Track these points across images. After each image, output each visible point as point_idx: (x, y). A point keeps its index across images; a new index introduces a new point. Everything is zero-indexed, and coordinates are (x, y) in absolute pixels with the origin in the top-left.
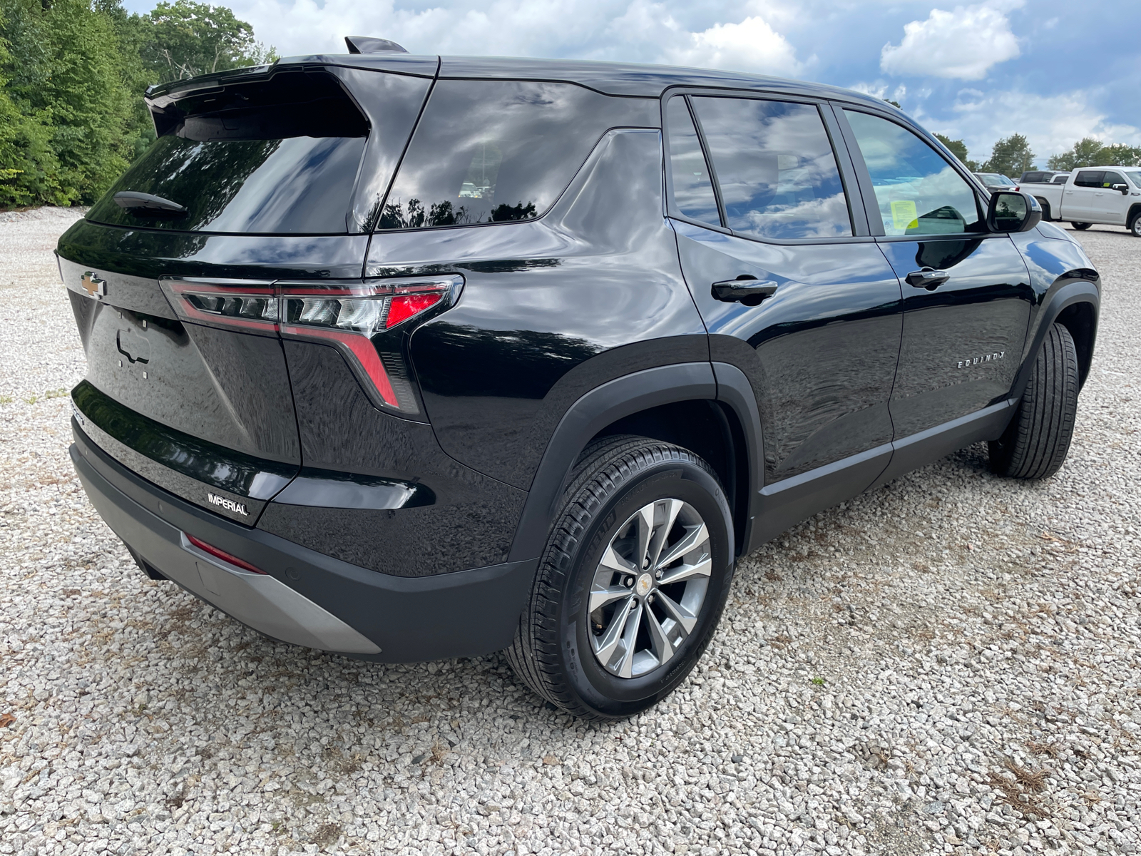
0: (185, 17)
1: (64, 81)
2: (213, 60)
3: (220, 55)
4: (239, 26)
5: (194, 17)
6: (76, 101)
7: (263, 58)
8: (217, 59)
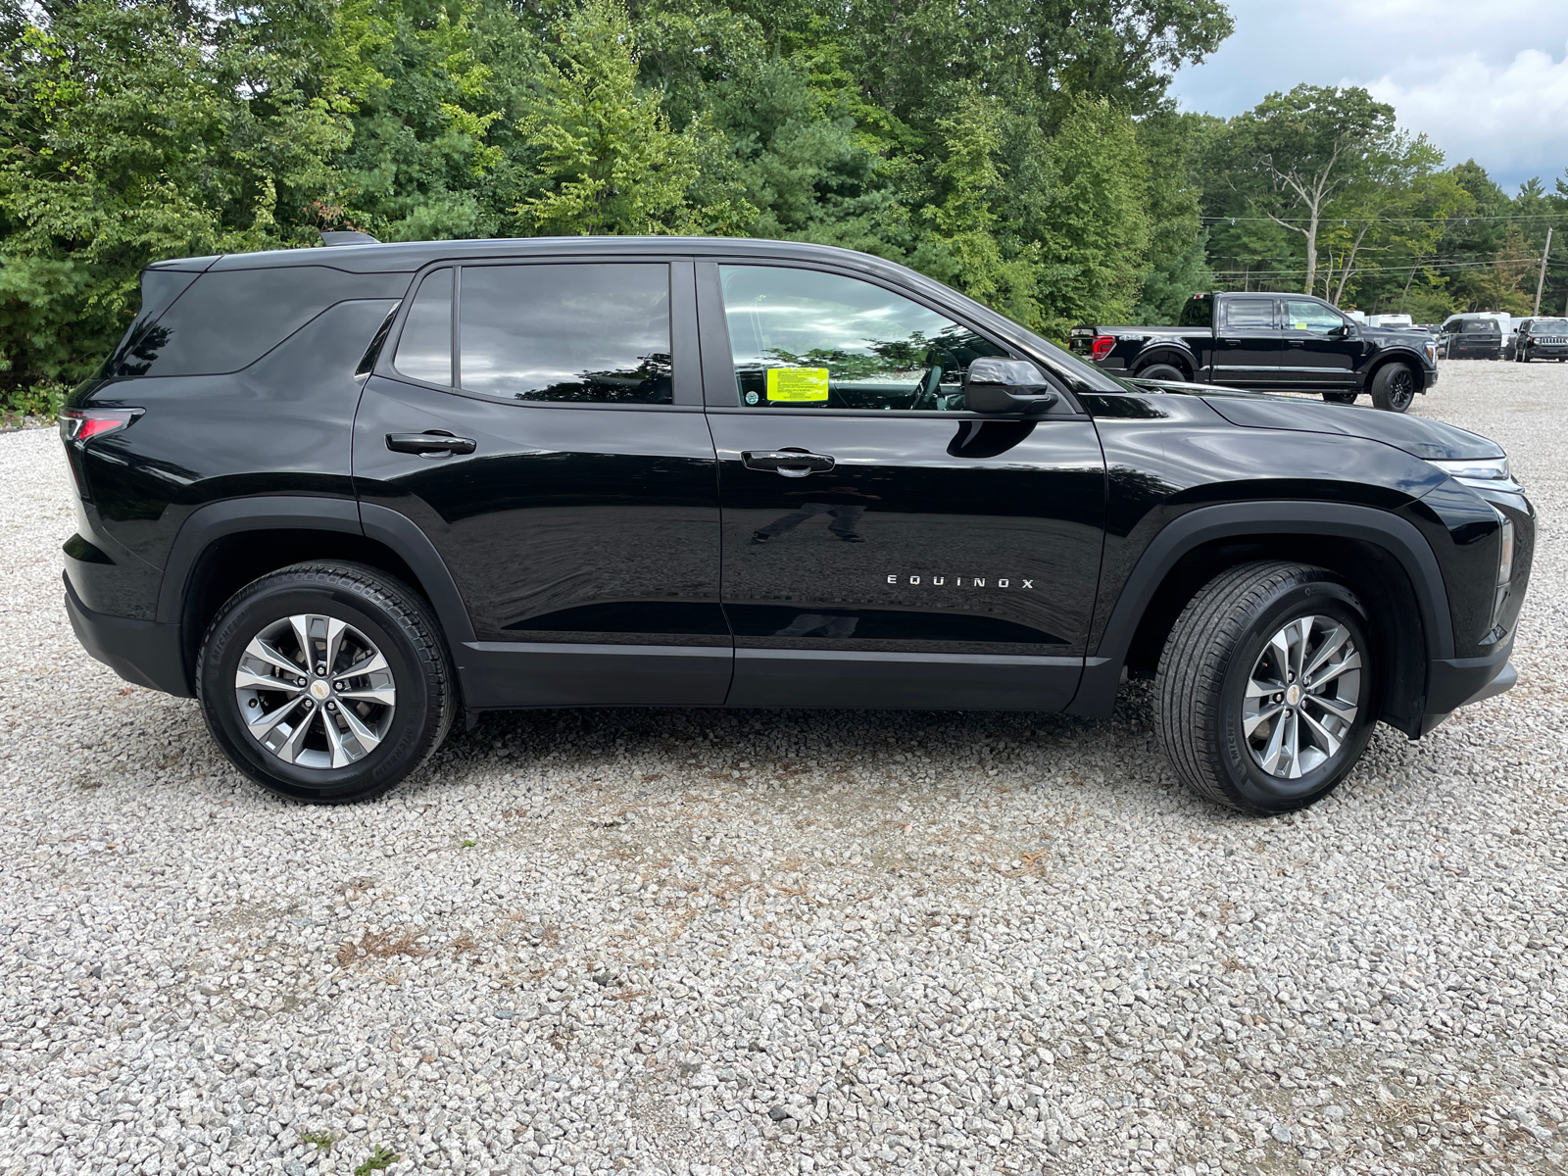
0: (1300, 109)
1: (1067, 211)
2: (1327, 162)
3: (1340, 154)
4: (1375, 110)
5: (1313, 106)
6: (1077, 237)
7: (1404, 149)
8: (1334, 159)
